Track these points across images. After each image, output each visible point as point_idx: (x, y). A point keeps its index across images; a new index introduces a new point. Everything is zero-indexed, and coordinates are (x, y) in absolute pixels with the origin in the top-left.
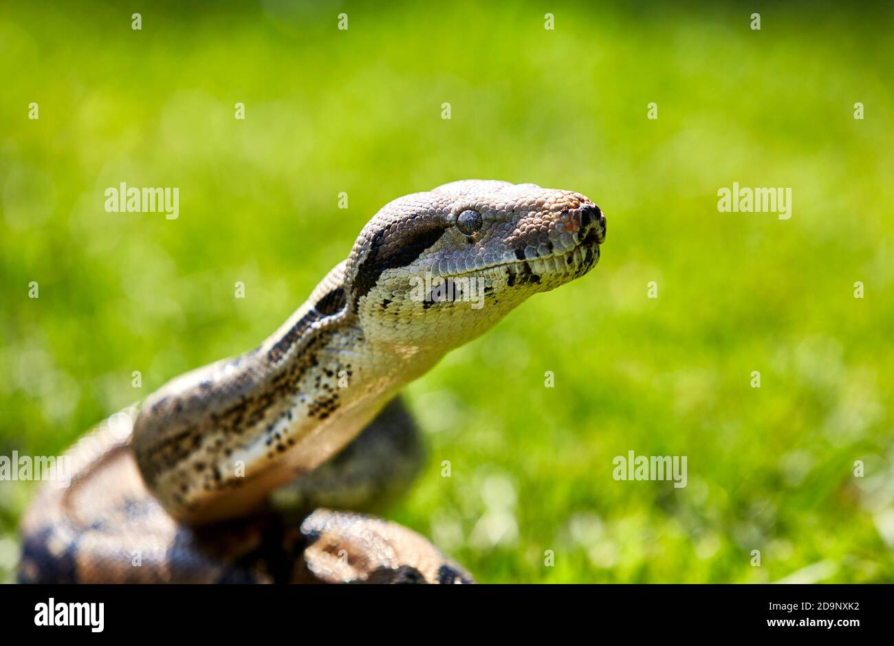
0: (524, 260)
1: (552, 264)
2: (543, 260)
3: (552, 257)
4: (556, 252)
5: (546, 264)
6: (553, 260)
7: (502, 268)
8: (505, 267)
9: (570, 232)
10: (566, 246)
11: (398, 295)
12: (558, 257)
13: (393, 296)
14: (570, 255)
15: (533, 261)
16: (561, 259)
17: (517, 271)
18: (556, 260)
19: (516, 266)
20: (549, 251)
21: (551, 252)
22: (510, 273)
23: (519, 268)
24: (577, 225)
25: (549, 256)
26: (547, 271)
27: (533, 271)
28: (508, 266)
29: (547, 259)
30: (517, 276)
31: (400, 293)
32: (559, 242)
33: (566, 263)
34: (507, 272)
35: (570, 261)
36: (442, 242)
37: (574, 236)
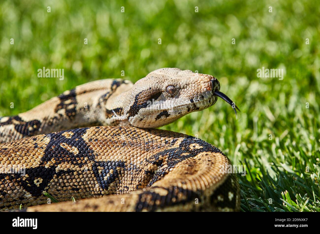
0: (193, 103)
1: (203, 103)
2: (200, 102)
3: (203, 101)
4: (205, 99)
5: (202, 104)
6: (204, 102)
7: (185, 106)
8: (186, 106)
9: (209, 91)
10: (208, 96)
11: (146, 117)
12: (205, 100)
13: (144, 117)
14: (210, 99)
15: (197, 103)
16: (207, 101)
17: (191, 107)
18: (205, 102)
19: (190, 105)
20: (202, 99)
21: (203, 99)
22: (188, 108)
23: (192, 106)
24: (211, 88)
25: (202, 101)
26: (202, 106)
27: (197, 106)
28: (188, 105)
29: (202, 102)
30: (191, 108)
31: (147, 116)
32: (206, 95)
33: (208, 102)
34: (187, 107)
35: (210, 101)
36: (161, 97)
37: (210, 92)
